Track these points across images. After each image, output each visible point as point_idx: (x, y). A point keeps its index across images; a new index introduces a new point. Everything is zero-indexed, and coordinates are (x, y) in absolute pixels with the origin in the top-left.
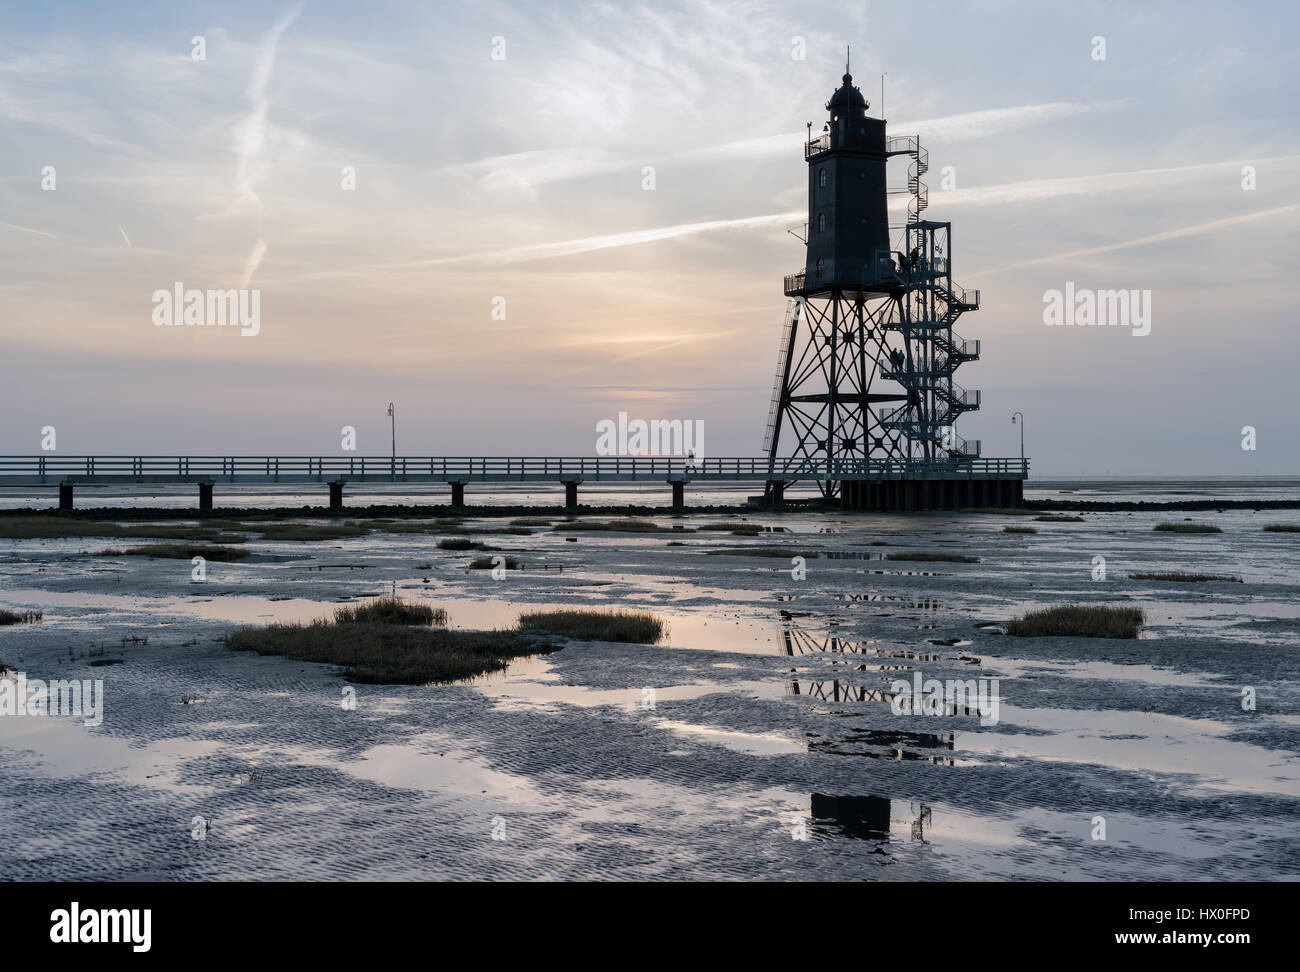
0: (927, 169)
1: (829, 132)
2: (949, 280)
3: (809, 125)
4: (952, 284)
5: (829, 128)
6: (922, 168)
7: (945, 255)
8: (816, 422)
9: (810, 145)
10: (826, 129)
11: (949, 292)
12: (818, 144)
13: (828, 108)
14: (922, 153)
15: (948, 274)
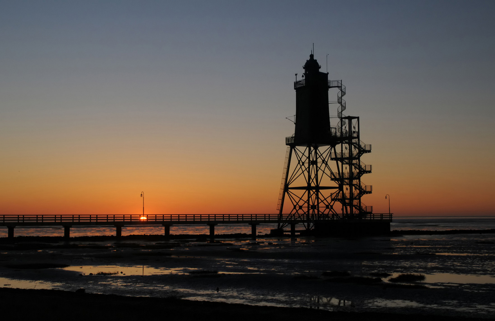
0: (345, 94)
1: (304, 78)
2: (359, 140)
3: (296, 75)
4: (360, 141)
5: (304, 76)
6: (343, 93)
7: (357, 130)
8: (301, 199)
9: (296, 83)
10: (303, 76)
11: (359, 145)
12: (301, 82)
13: (304, 68)
14: (343, 88)
15: (358, 137)
